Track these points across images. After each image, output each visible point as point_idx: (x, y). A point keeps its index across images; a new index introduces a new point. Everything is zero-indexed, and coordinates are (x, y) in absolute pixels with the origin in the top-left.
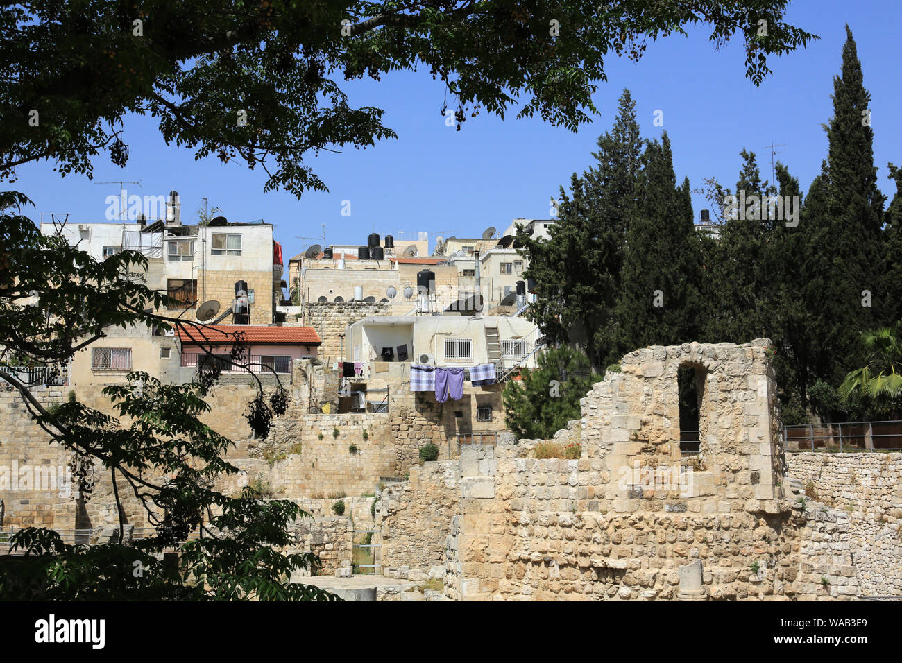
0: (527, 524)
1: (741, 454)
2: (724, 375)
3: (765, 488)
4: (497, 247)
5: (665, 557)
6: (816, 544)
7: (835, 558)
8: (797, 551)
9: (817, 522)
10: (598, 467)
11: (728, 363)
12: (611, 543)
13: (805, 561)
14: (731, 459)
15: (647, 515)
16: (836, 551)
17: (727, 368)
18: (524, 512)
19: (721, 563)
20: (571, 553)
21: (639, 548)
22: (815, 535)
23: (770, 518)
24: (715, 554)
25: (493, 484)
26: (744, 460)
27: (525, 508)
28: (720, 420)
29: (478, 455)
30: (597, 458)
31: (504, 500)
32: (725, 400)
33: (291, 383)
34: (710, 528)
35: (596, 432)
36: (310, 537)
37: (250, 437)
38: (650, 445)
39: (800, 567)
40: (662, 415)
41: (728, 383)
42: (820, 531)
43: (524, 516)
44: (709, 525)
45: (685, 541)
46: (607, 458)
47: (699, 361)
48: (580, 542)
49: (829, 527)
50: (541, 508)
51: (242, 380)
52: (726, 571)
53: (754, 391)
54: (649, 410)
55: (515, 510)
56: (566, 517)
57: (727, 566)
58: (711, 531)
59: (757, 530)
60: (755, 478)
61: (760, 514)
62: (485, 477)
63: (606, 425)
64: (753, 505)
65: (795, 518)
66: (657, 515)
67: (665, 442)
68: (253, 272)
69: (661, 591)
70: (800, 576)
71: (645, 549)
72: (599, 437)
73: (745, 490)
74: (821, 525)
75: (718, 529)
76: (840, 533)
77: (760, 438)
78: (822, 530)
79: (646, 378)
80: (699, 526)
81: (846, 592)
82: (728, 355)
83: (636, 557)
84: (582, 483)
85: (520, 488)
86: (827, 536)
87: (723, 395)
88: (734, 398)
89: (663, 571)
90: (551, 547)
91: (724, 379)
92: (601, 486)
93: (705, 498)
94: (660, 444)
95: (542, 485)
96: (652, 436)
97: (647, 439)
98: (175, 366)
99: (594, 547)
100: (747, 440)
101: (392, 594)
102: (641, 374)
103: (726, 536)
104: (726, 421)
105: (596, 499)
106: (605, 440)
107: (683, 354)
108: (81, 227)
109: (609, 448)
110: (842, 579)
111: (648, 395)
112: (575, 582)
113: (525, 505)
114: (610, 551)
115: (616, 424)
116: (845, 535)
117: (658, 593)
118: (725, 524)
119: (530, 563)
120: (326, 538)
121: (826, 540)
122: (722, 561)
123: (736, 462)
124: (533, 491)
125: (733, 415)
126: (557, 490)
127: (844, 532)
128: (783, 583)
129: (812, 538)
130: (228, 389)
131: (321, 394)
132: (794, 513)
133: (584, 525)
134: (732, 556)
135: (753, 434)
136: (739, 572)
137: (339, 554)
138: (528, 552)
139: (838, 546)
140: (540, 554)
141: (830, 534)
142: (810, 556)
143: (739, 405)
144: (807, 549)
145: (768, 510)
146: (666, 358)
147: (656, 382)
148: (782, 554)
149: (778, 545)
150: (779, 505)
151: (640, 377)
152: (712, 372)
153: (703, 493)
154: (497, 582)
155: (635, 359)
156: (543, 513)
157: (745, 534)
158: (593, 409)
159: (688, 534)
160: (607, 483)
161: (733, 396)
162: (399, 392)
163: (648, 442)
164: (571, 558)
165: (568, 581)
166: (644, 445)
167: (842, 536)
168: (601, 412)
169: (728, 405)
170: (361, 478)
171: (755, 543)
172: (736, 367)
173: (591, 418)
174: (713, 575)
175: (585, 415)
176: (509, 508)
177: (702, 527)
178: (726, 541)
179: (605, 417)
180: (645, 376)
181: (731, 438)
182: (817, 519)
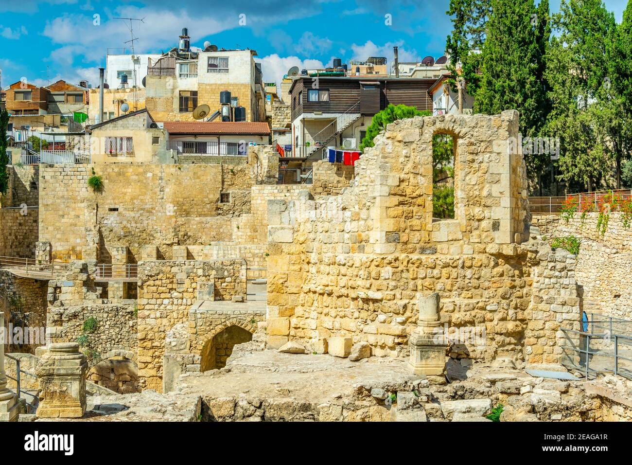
0: (316, 263)
1: (485, 206)
2: (472, 140)
3: (504, 235)
4: (421, 66)
5: (416, 290)
6: (547, 280)
7: (562, 291)
8: (530, 285)
9: (550, 262)
10: (365, 217)
11: (477, 130)
12: (372, 279)
13: (537, 294)
14: (477, 211)
15: (402, 256)
16: (563, 286)
17: (475, 134)
18: (314, 254)
19: (463, 295)
20: (344, 287)
21: (393, 283)
22: (547, 272)
23: (507, 259)
24: (459, 288)
25: (292, 231)
26: (487, 211)
27: (314, 251)
28: (467, 178)
29: (280, 208)
30: (364, 210)
31: (301, 244)
32: (473, 161)
33: (247, 163)
34: (456, 267)
35: (364, 188)
36: (214, 272)
37: (217, 201)
38: (407, 199)
39: (532, 298)
40: (418, 174)
41: (476, 147)
42: (551, 270)
43: (313, 258)
44: (455, 265)
45: (433, 277)
46: (371, 209)
47: (451, 128)
48: (350, 278)
49: (559, 266)
50: (325, 250)
51: (211, 160)
52: (466, 301)
53: (498, 153)
54: (406, 170)
55: (308, 252)
56: (341, 258)
57: (469, 298)
58: (456, 270)
59: (496, 269)
60: (496, 226)
61: (499, 255)
62: (286, 225)
63: (372, 182)
64: (492, 248)
65: (530, 259)
66: (411, 256)
67: (420, 196)
68: (237, 85)
69: (411, 317)
70: (531, 306)
71: (399, 284)
72: (366, 192)
73: (487, 237)
74: (553, 264)
75: (463, 267)
76: (569, 271)
77: (501, 193)
78: (553, 268)
79: (405, 143)
80: (446, 266)
81: (569, 318)
82: (477, 124)
83: (391, 290)
84: (354, 230)
85: (311, 234)
86: (557, 273)
87: (470, 157)
88: (481, 159)
89: (412, 302)
90: (331, 282)
91: (472, 144)
92: (367, 232)
93: (452, 242)
94: (416, 198)
95: (327, 232)
96: (408, 191)
97: (404, 194)
98: (163, 150)
99: (360, 282)
100: (490, 195)
101: (259, 316)
102: (400, 139)
103: (469, 273)
104: (473, 179)
105: (363, 243)
106: (370, 195)
107: (438, 123)
108: (133, 57)
109: (372, 201)
110: (566, 308)
111: (407, 157)
112: (347, 310)
113: (315, 249)
114: (371, 285)
115: (378, 182)
116: (573, 272)
117: (407, 319)
118: (468, 264)
119: (317, 294)
120: (226, 273)
121: (556, 277)
122: (464, 293)
123: (480, 212)
124: (321, 236)
125: (479, 174)
126: (336, 236)
127: (571, 270)
128: (516, 311)
129: (544, 275)
130: (201, 167)
131: (266, 170)
132: (529, 255)
133: (353, 264)
134: (473, 290)
135: (496, 190)
136: (478, 303)
137: (236, 285)
138: (316, 285)
139: (566, 281)
140: (323, 287)
141: (560, 272)
142: (541, 289)
143: (484, 165)
144: (539, 284)
145: (504, 252)
146: (423, 126)
147: (414, 146)
148: (518, 289)
149: (514, 281)
150: (515, 249)
151: (400, 141)
152: (462, 138)
153: (451, 239)
154: (293, 309)
155: (397, 126)
156: (327, 255)
157: (485, 272)
158: (363, 169)
159: (436, 272)
160: (371, 230)
161: (480, 158)
162: (320, 169)
163: (405, 196)
164: (344, 291)
165: (342, 309)
166: (401, 199)
167: (569, 273)
168: (368, 172)
169: (475, 165)
171: (493, 279)
172: (482, 133)
173: (362, 177)
174: (456, 305)
175: (358, 174)
176: (304, 250)
177: (449, 266)
178: (469, 277)
179: (371, 176)
180: (404, 141)
181: (477, 193)
182: (549, 260)
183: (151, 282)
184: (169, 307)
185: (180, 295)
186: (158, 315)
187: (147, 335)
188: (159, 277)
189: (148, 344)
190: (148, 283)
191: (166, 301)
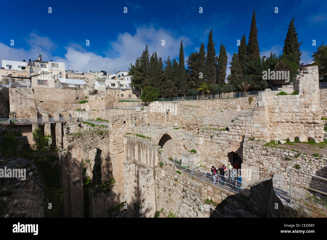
0: (278, 113)
10: (309, 97)
18: (277, 110)
27: (278, 108)
30: (308, 94)
31: (269, 106)
33: (83, 90)
37: (75, 99)
50: (284, 108)
84: (302, 101)
85: (275, 103)
90: (289, 118)
92: (309, 102)
95: (285, 102)
105: (307, 105)
119: (281, 123)
124: (281, 104)
130: (70, 90)
138: (280, 120)
160: (312, 101)
170: (102, 107)
176: (271, 108)
183: (116, 123)
184: (121, 130)
185: (125, 126)
186: (118, 133)
187: (115, 140)
188: (118, 121)
189: (115, 143)
190: (115, 123)
191: (120, 129)
